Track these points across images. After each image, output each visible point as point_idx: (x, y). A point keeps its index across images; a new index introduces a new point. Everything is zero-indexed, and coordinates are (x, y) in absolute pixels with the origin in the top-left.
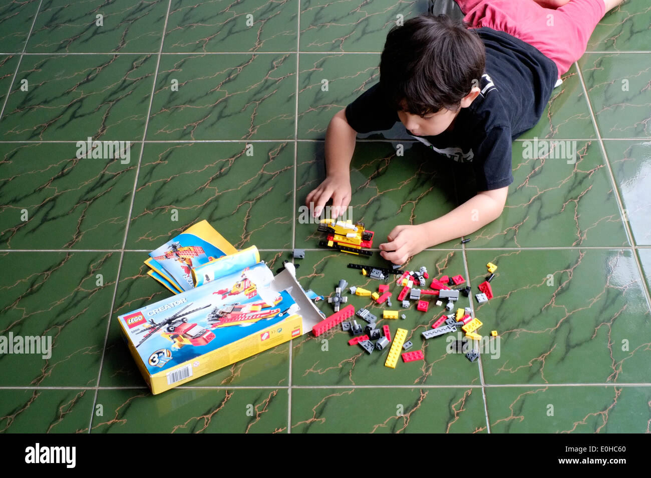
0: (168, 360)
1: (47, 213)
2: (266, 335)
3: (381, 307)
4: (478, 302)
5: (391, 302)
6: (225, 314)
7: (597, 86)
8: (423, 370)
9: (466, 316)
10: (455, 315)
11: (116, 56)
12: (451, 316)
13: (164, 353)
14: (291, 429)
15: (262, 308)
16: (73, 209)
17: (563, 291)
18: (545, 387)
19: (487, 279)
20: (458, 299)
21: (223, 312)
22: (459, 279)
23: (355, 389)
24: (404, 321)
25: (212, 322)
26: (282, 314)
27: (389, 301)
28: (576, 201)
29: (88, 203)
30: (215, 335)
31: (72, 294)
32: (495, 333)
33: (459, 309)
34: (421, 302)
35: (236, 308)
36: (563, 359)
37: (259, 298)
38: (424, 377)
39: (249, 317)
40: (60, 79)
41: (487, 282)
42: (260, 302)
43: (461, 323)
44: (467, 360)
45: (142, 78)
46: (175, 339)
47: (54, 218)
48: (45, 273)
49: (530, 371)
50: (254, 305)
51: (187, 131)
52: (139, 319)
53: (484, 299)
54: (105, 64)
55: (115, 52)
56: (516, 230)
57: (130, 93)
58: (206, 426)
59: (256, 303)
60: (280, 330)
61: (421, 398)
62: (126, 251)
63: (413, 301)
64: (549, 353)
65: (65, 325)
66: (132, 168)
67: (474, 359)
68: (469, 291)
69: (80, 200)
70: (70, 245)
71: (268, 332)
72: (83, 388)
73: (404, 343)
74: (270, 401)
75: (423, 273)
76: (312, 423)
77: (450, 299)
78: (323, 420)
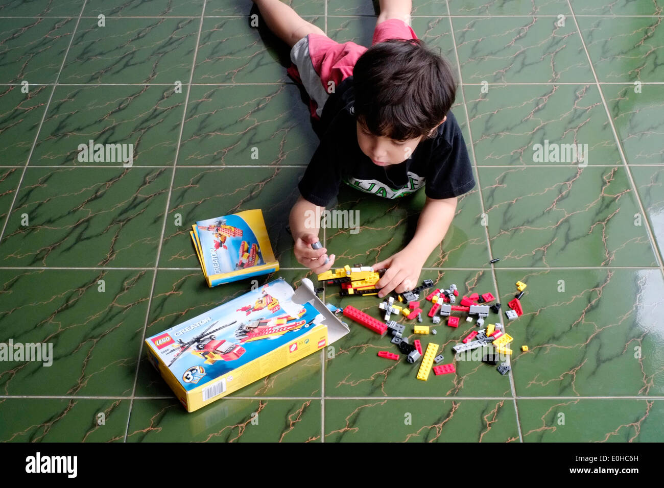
0: (202, 377)
1: (81, 234)
2: (294, 346)
3: (411, 323)
4: (508, 318)
5: (422, 317)
6: (252, 329)
7: (622, 115)
8: (455, 383)
9: (496, 331)
10: (486, 331)
11: (147, 86)
12: (481, 332)
13: (197, 370)
14: (325, 438)
15: (288, 321)
16: (107, 230)
17: (593, 308)
18: (577, 400)
19: (517, 296)
20: (488, 315)
21: (249, 328)
22: (489, 297)
23: (388, 400)
24: (435, 336)
25: (241, 337)
26: (308, 325)
27: (420, 317)
28: (603, 223)
29: (121, 223)
30: (245, 350)
31: (107, 309)
32: (526, 348)
33: (489, 325)
34: (452, 318)
35: (262, 322)
36: (594, 373)
37: (283, 312)
38: (456, 389)
39: (276, 330)
40: (92, 108)
41: (517, 300)
42: (284, 315)
43: (492, 338)
44: (499, 374)
45: (172, 107)
46: (206, 356)
47: (88, 238)
48: (80, 289)
49: (561, 384)
50: (279, 319)
51: (217, 157)
52: (167, 340)
53: (514, 315)
54: (136, 94)
55: (146, 82)
56: (544, 251)
57: (161, 121)
58: (240, 435)
59: (281, 316)
60: (307, 341)
61: (453, 409)
62: (160, 269)
63: (443, 317)
64: (580, 367)
65: (100, 339)
66: (164, 191)
67: (505, 372)
68: (499, 308)
69: (113, 220)
70: (104, 263)
71: (296, 344)
72: (118, 398)
73: (436, 357)
74: (304, 411)
75: (453, 290)
76: (345, 432)
77: (480, 315)
78: (357, 429)
